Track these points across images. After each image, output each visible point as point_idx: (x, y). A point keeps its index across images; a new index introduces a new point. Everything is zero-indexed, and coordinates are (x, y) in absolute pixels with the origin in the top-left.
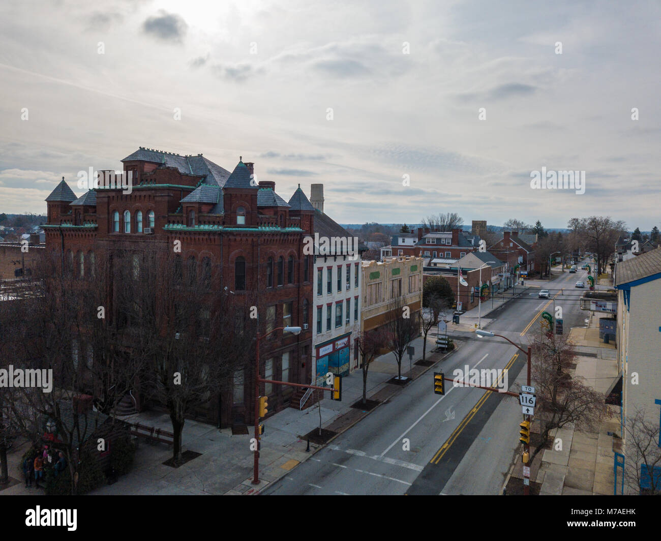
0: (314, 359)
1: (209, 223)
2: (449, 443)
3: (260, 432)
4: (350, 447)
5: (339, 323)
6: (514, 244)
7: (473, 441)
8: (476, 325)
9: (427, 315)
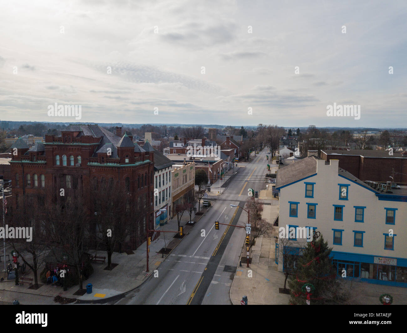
0: (155, 218)
1: (112, 162)
2: (218, 248)
3: (149, 252)
4: (179, 254)
5: (163, 200)
6: (232, 143)
7: (226, 246)
8: (219, 192)
9: (197, 188)
